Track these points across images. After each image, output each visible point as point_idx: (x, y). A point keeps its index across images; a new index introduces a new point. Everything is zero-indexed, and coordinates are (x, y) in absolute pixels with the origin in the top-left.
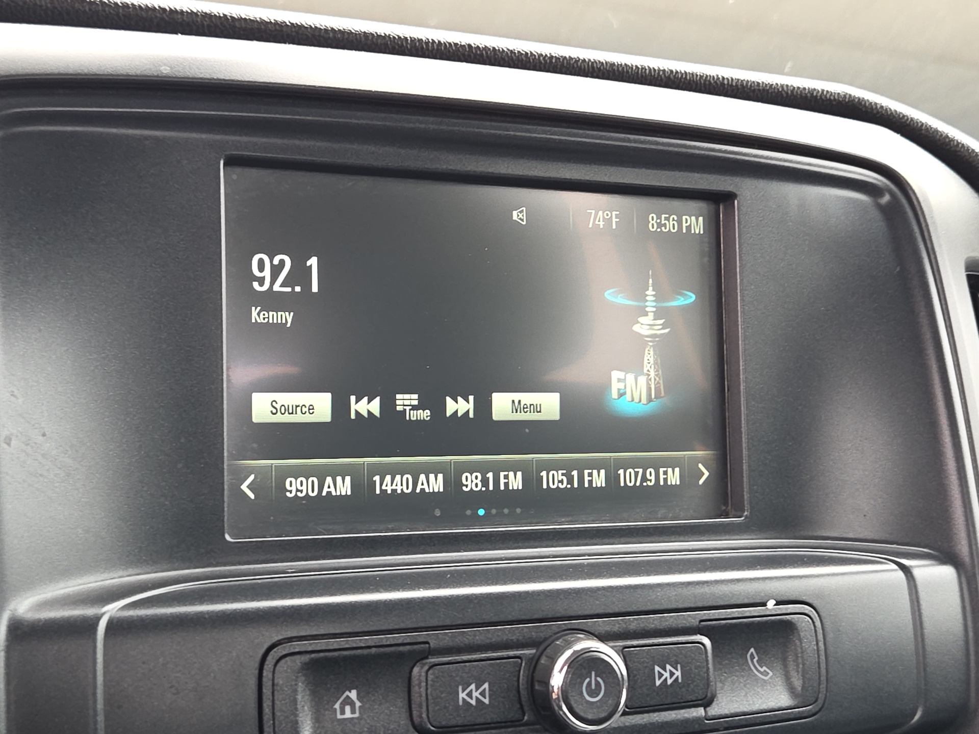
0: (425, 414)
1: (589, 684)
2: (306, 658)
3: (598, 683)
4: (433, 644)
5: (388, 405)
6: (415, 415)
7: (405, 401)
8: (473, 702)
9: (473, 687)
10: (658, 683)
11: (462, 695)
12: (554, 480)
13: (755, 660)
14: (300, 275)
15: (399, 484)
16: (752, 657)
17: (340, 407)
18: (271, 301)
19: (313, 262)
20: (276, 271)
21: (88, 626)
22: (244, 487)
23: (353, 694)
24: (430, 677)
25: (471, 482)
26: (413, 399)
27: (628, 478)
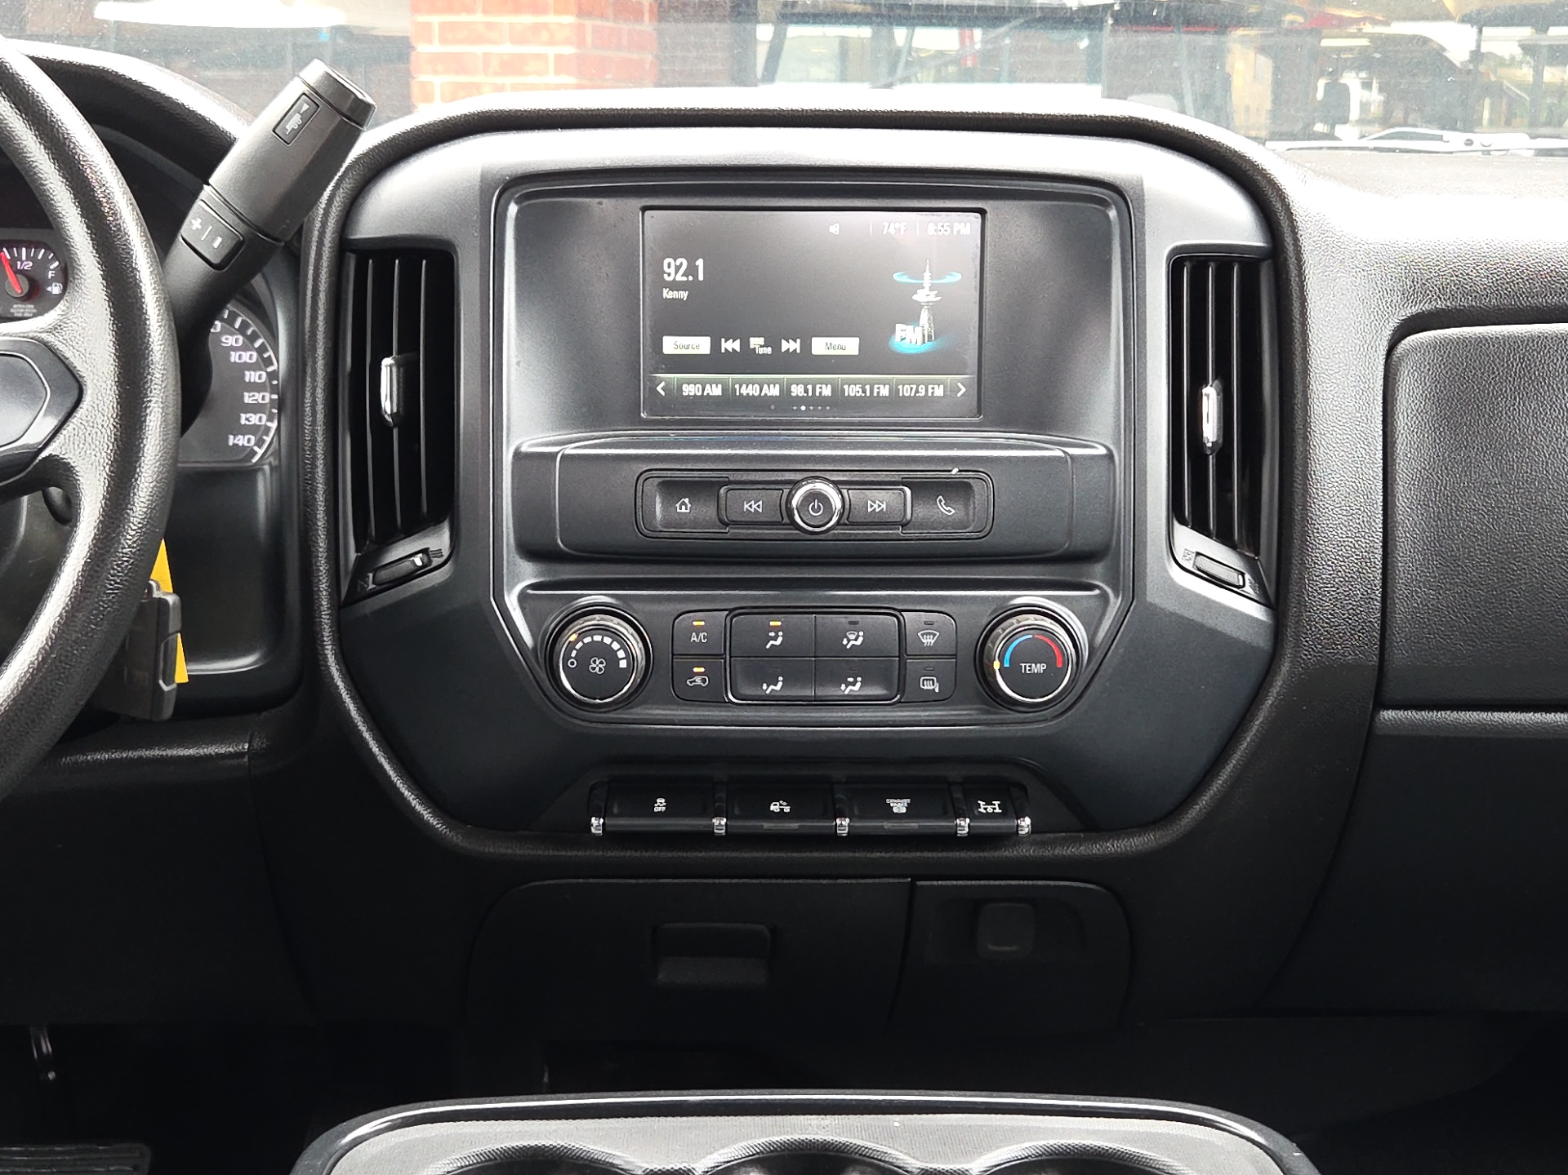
0: (769, 350)
1: (814, 505)
2: (661, 480)
3: (819, 506)
4: (731, 478)
5: (745, 344)
6: (761, 351)
7: (756, 342)
8: (753, 510)
9: (753, 502)
10: (870, 510)
11: (746, 506)
12: (853, 391)
13: (942, 503)
14: (692, 270)
15: (752, 391)
16: (940, 501)
17: (715, 345)
18: (675, 286)
19: (700, 263)
20: (678, 268)
21: (553, 456)
22: (659, 389)
23: (687, 500)
24: (729, 495)
25: (797, 391)
26: (761, 341)
27: (906, 391)
